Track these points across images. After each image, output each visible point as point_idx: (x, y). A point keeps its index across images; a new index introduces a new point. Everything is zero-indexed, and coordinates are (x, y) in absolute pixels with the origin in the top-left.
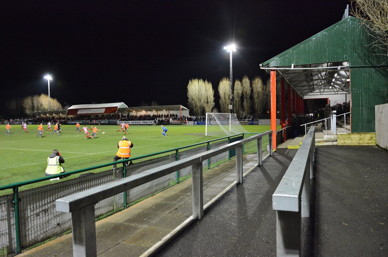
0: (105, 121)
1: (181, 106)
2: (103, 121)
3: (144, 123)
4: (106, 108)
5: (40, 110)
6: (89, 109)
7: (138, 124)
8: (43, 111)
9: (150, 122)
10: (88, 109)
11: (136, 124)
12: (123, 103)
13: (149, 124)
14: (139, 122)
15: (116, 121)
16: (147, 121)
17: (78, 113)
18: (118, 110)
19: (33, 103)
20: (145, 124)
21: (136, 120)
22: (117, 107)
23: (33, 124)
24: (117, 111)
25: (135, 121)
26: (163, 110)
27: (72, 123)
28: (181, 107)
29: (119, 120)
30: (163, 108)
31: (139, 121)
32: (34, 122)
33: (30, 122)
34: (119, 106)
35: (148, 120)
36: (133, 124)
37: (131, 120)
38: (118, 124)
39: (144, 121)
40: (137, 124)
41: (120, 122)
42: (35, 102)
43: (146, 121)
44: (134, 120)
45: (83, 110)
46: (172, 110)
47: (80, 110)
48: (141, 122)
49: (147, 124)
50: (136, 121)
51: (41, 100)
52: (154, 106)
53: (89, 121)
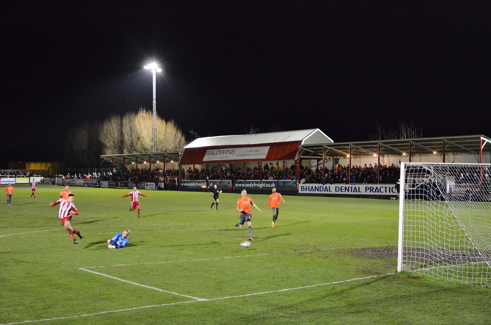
0: (266, 183)
1: (482, 138)
2: (264, 182)
3: (368, 193)
4: (272, 145)
5: (136, 150)
6: (230, 149)
7: (353, 193)
8: (141, 153)
9: (388, 189)
10: (228, 149)
11: (347, 193)
12: (318, 129)
13: (384, 194)
14: (355, 188)
15: (295, 183)
16: (379, 186)
17: (206, 159)
18: (302, 150)
19: (122, 134)
20: (372, 193)
21: (347, 182)
22: (300, 142)
23: (110, 186)
24: (297, 154)
25: (344, 185)
26: (432, 153)
27: (191, 185)
28: (484, 141)
29: (303, 180)
30: (431, 144)
31: (357, 186)
32: (113, 180)
33: (105, 180)
34: (304, 140)
35: (381, 182)
36: (340, 193)
37: (335, 182)
38: (300, 192)
39: (370, 186)
40: (350, 193)
41: (305, 185)
42: (126, 130)
43: (375, 186)
44: (342, 182)
45: (216, 150)
46: (456, 150)
47: (211, 151)
48: (362, 188)
49: (380, 194)
50: (347, 186)
51: (138, 126)
52: (407, 138)
53: (229, 183)
